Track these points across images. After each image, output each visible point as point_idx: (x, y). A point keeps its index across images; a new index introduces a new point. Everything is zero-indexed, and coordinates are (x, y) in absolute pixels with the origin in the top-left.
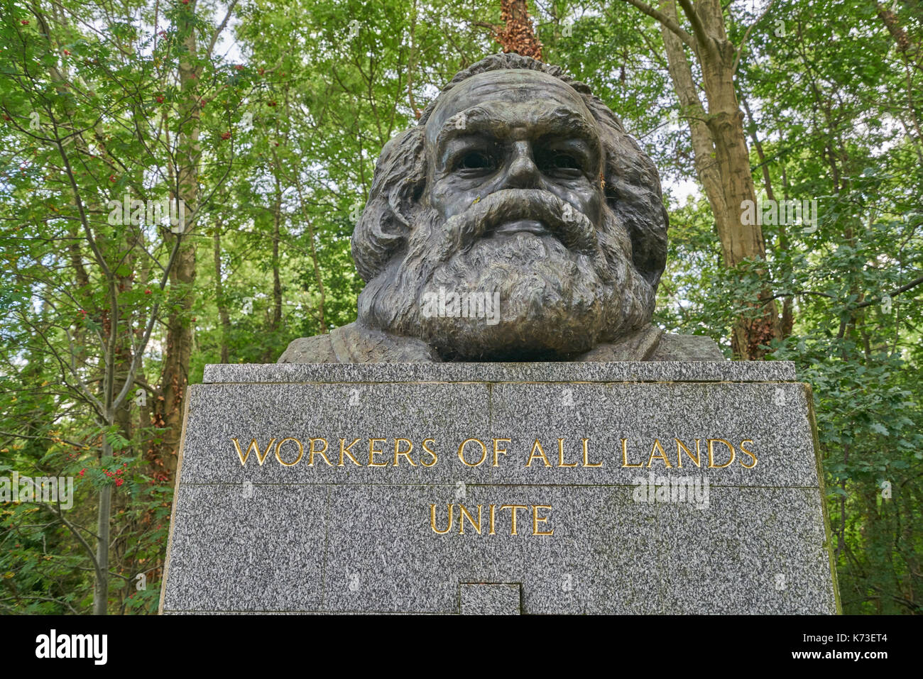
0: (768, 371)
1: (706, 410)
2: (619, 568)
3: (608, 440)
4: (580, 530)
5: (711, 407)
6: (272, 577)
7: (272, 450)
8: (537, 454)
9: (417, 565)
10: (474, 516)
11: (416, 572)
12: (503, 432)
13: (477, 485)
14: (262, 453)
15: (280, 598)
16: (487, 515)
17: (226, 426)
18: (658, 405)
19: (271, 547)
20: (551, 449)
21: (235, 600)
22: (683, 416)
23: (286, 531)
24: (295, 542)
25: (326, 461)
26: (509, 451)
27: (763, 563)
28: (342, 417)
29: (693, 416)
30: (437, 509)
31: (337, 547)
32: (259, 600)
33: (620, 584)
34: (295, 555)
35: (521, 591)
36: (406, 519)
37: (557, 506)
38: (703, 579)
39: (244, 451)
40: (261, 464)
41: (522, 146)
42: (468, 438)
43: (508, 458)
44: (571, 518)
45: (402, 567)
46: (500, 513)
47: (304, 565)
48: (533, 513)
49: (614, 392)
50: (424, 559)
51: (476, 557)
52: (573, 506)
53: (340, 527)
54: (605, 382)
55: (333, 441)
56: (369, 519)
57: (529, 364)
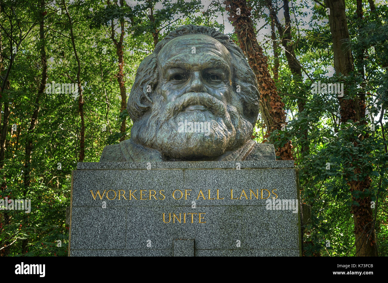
0: (284, 164)
1: (261, 179)
2: (228, 234)
3: (226, 190)
4: (215, 221)
5: (263, 178)
6: (107, 238)
7: (105, 194)
8: (201, 195)
9: (158, 234)
10: (178, 217)
11: (158, 236)
12: (189, 187)
13: (179, 206)
14: (101, 195)
15: (111, 245)
16: (183, 216)
17: (87, 186)
18: (244, 177)
19: (106, 228)
20: (206, 193)
21: (95, 246)
22: (253, 181)
23: (112, 223)
24: (115, 226)
25: (125, 198)
26: (191, 194)
27: (277, 231)
28: (130, 182)
29: (256, 181)
30: (165, 215)
31: (130, 228)
32: (103, 246)
33: (229, 239)
34: (115, 231)
35: (195, 242)
36: (154, 218)
37: (207, 213)
38: (256, 236)
39: (95, 195)
40: (101, 199)
41: (197, 74)
42: (176, 189)
43: (190, 197)
44: (212, 217)
45: (153, 234)
46: (187, 216)
47: (119, 234)
48: (199, 216)
49: (229, 173)
50: (161, 232)
51: (179, 231)
52: (213, 213)
53: (130, 221)
54: (226, 169)
55: (127, 191)
56: (141, 218)
57: (199, 162)
